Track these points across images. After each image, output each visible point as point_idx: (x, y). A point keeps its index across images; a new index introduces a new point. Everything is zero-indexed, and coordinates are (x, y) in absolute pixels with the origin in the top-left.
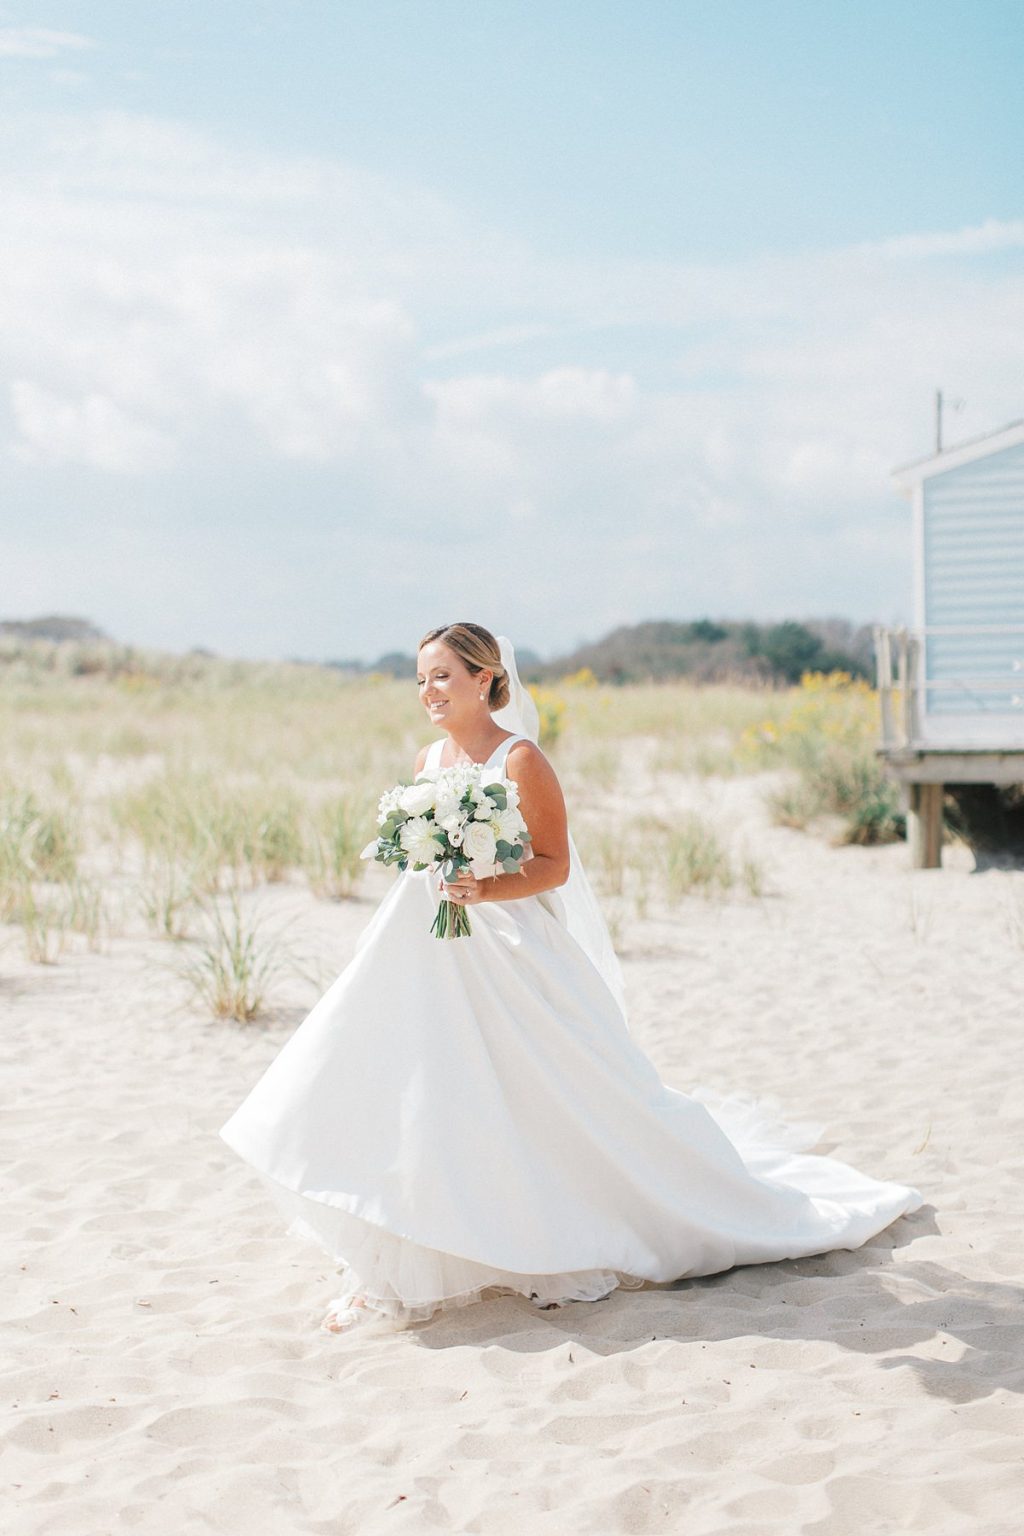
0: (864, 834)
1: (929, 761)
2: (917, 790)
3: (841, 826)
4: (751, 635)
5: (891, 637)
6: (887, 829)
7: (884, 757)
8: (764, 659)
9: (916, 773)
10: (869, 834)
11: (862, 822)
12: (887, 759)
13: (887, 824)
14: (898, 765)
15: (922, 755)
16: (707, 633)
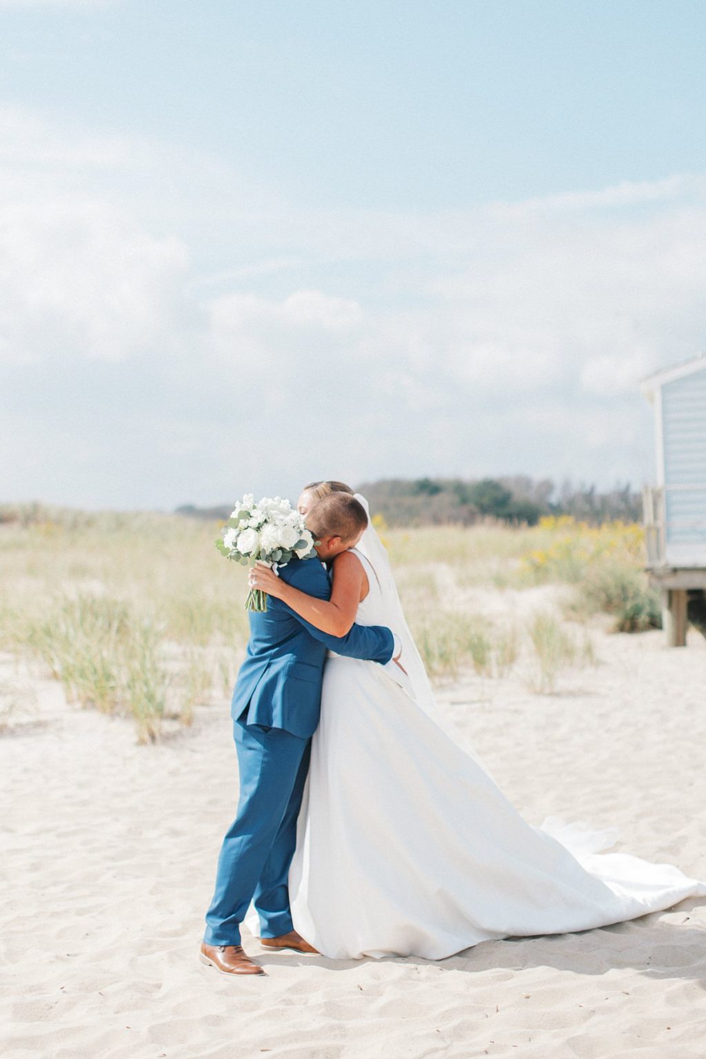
0: (628, 625)
1: (680, 574)
2: (671, 594)
3: (612, 620)
4: (459, 488)
5: (653, 492)
6: (643, 622)
7: (649, 572)
8: (472, 506)
9: (672, 583)
10: (630, 625)
11: (626, 618)
12: (652, 573)
13: (643, 618)
14: (659, 578)
15: (675, 570)
16: (428, 488)
